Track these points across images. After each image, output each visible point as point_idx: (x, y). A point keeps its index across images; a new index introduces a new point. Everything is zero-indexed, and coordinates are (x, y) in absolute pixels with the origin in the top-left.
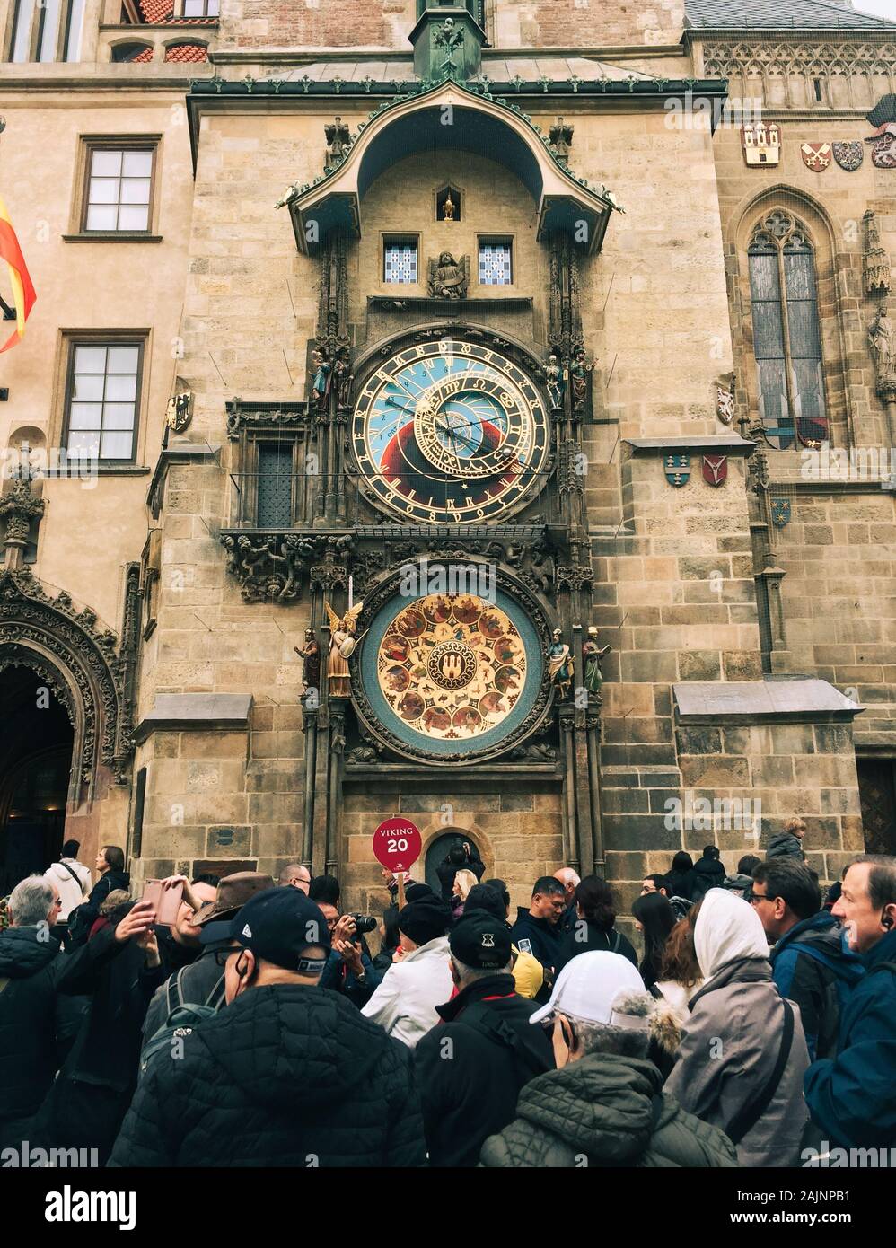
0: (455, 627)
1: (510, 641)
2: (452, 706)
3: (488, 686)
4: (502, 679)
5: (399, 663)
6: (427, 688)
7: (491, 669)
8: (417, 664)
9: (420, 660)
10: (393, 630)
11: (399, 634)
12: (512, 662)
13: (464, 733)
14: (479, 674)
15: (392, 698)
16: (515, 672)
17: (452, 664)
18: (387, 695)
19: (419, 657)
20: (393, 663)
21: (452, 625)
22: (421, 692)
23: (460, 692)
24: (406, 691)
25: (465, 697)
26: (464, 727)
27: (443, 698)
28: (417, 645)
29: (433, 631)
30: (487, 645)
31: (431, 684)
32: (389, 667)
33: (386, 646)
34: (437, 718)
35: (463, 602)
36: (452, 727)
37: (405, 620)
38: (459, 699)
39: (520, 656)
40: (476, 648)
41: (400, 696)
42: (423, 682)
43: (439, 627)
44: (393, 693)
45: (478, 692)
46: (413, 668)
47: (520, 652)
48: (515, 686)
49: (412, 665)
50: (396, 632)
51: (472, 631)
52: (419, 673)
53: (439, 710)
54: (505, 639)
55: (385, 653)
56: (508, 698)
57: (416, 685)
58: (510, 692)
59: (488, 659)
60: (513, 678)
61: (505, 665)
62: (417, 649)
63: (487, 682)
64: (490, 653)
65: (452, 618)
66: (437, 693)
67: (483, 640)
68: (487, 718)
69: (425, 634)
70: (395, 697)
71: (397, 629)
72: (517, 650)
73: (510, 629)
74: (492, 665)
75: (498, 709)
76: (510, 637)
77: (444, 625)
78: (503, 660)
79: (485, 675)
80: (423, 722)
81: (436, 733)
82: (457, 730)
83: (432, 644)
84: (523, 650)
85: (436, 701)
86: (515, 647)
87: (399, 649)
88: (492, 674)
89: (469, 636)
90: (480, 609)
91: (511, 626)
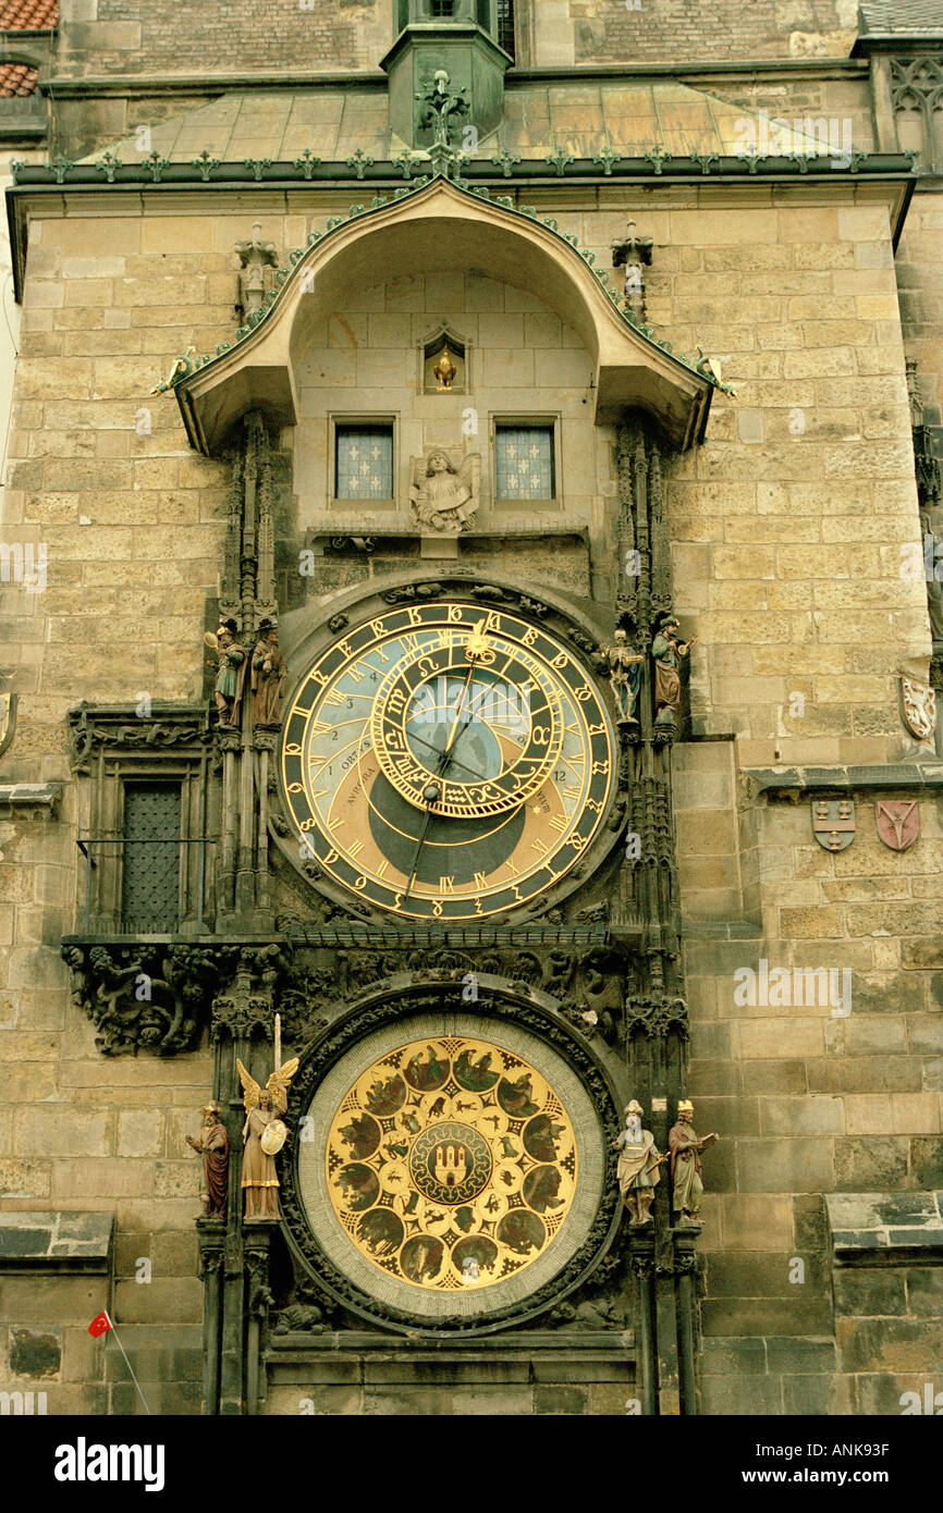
0: (386, 1156)
1: (411, 1064)
2: (520, 1164)
3: (486, 1104)
4: (476, 1077)
5: (447, 1254)
6: (492, 1206)
7: (457, 1098)
8: (449, 1222)
9: (441, 1218)
10: (390, 1265)
11: (397, 1254)
12: (446, 1062)
14: (466, 1117)
15: (509, 1265)
16: (465, 1057)
17: (451, 1162)
18: (504, 1273)
19: (436, 1220)
20: (447, 1263)
21: (383, 1162)
22: (497, 1216)
23: (497, 1150)
24: (495, 1241)
25: (505, 1141)
26: (556, 1143)
27: (507, 1178)
28: (415, 1223)
29: (393, 1196)
30: (417, 1103)
31: (483, 1199)
33: (419, 1277)
34: (541, 1188)
35: (344, 1142)
36: (556, 1164)
37: (373, 1243)
38: (509, 1153)
39: (438, 1049)
40: (422, 1123)
41: (505, 1252)
42: (480, 1214)
43: (386, 1185)
44: (499, 1264)
45: (496, 1119)
47: (429, 1048)
48: (487, 1058)
49: (450, 1231)
50: (394, 1259)
51: (394, 1128)
52: (465, 1219)
53: (527, 1185)
54: (407, 1073)
55: (430, 1278)
56: (507, 1068)
57: (485, 1224)
58: (496, 1066)
59: (440, 1102)
60: (474, 1060)
61: (451, 1075)
62: (423, 1222)
63: (479, 1104)
64: (431, 1098)
65: (370, 1162)
66: (498, 1190)
67: (408, 1110)
68: (541, 1103)
69: (398, 1209)
70: (506, 1261)
71: (390, 1257)
72: (426, 1053)
73: (392, 1064)
74: (451, 1096)
75: (525, 1084)
76: (404, 1064)
77: (383, 1176)
78: (443, 1076)
79: (468, 1107)
80: (549, 1211)
81: (566, 1189)
82: (562, 1155)
83: (414, 1197)
84: (425, 1043)
85: (512, 1190)
86: (421, 1055)
87: (423, 1253)
88: (466, 1096)
89: (401, 1134)
90: (357, 1115)
91: (385, 1062)
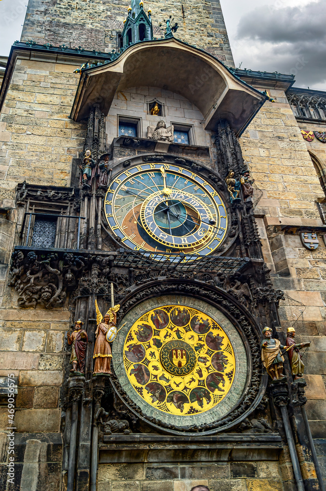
0: (200, 342)
1: (223, 380)
2: (156, 376)
3: (186, 388)
4: (198, 395)
5: (154, 327)
6: (152, 354)
7: (197, 382)
8: (161, 337)
9: (165, 337)
10: (168, 309)
11: (169, 314)
12: (213, 391)
13: (147, 397)
14: (188, 378)
15: (131, 338)
16: (209, 399)
17: (179, 357)
18: (130, 334)
19: (167, 335)
20: (151, 323)
21: (200, 339)
22: (148, 352)
23: (167, 375)
24: (142, 343)
25: (168, 380)
26: (150, 394)
27: (156, 368)
28: (172, 329)
29: (187, 331)
30: (208, 368)
31: (157, 354)
32: (145, 323)
33: (156, 312)
34: (140, 373)
35: (218, 335)
36: (144, 387)
37: (180, 312)
38: (163, 377)
39: (220, 393)
40: (200, 363)
41: (135, 341)
42: (154, 349)
43: (192, 333)
44: (135, 337)
45: (178, 386)
46: (157, 337)
47: (223, 391)
48: (201, 405)
49: (159, 335)
50: (169, 312)
51: (207, 353)
52: (158, 343)
53: (147, 370)
54: (221, 376)
55: (152, 315)
56: (192, 407)
57: (150, 346)
58: (195, 405)
59: (201, 376)
60: (205, 400)
61: (207, 388)
62: (170, 331)
63: (187, 386)
64: (205, 374)
65: (204, 336)
66: (155, 362)
67: (208, 364)
68: (168, 404)
69: (181, 329)
70: (133, 339)
71: (170, 311)
72: (223, 388)
73: (230, 374)
74: (199, 381)
75: (180, 407)
76: (225, 377)
77: (196, 335)
78: (209, 385)
79: (190, 382)
80: (132, 367)
81: (133, 380)
82: (145, 391)
83: (179, 337)
84: (227, 391)
85: (150, 365)
86: (223, 386)
87: (161, 321)
88: (194, 385)
89: (203, 353)
90: (223, 347)
91: (232, 372)
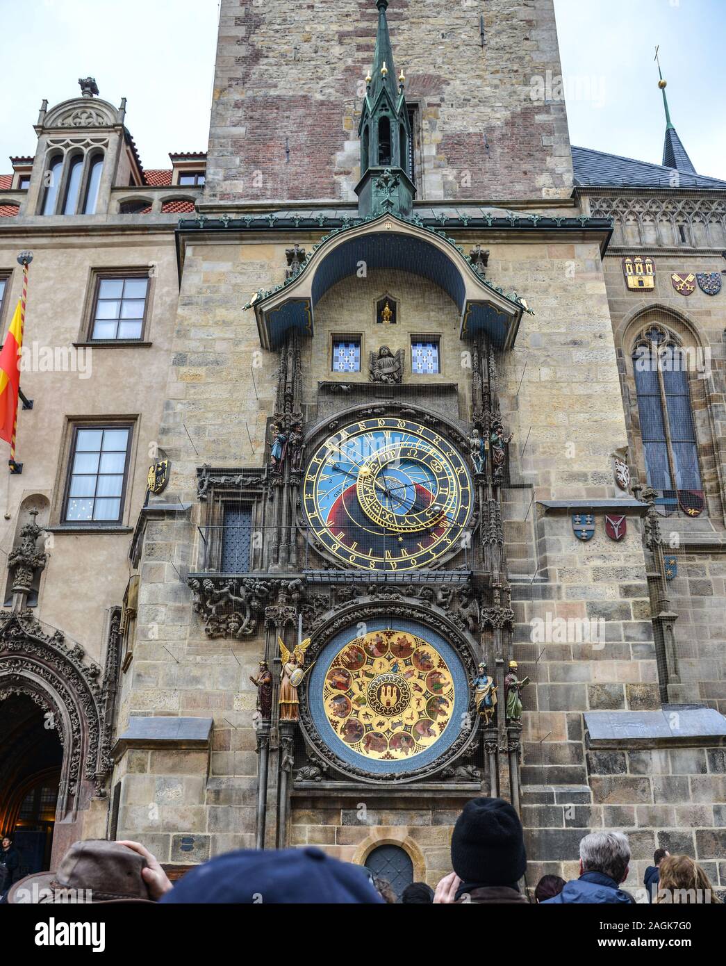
0: (392, 661)
1: (440, 674)
2: (388, 731)
3: (420, 713)
4: (433, 707)
5: (342, 692)
6: (366, 715)
7: (423, 698)
8: (358, 694)
9: (361, 690)
10: (337, 663)
11: (342, 667)
12: (441, 692)
13: (398, 755)
14: (413, 703)
15: (335, 724)
16: (445, 702)
17: (389, 694)
18: (331, 721)
19: (359, 687)
20: (337, 692)
21: (389, 659)
22: (361, 718)
23: (396, 719)
24: (348, 717)
25: (400, 723)
26: (399, 750)
27: (381, 724)
28: (358, 676)
29: (372, 665)
30: (420, 677)
31: (371, 712)
32: (333, 696)
33: (330, 677)
34: (375, 741)
35: (399, 639)
36: (388, 749)
37: (348, 654)
38: (395, 725)
39: (449, 687)
40: (410, 680)
41: (342, 722)
42: (363, 709)
43: (378, 661)
44: (336, 719)
45: (412, 718)
46: (355, 697)
47: (449, 683)
48: (444, 714)
49: (354, 694)
50: (340, 665)
51: (406, 665)
52: (359, 702)
53: (377, 734)
54: (435, 673)
55: (330, 684)
56: (439, 724)
57: (357, 712)
58: (440, 719)
59: (421, 690)
60: (443, 707)
61: (435, 695)
62: (358, 680)
63: (420, 710)
64: (423, 685)
65: (389, 653)
66: (376, 719)
67: (416, 673)
68: (420, 742)
69: (365, 667)
70: (338, 722)
71: (340, 663)
72: (447, 681)
73: (440, 663)
74: (424, 695)
75: (430, 734)
76: (439, 670)
77: (382, 659)
78: (435, 691)
79: (418, 704)
80: (363, 745)
81: (374, 755)
82: (393, 752)
83: (371, 676)
84: (451, 681)
85: (374, 726)
86: (445, 679)
87: (344, 680)
88: (424, 703)
89: (404, 669)
90: (413, 646)
91: (441, 660)
